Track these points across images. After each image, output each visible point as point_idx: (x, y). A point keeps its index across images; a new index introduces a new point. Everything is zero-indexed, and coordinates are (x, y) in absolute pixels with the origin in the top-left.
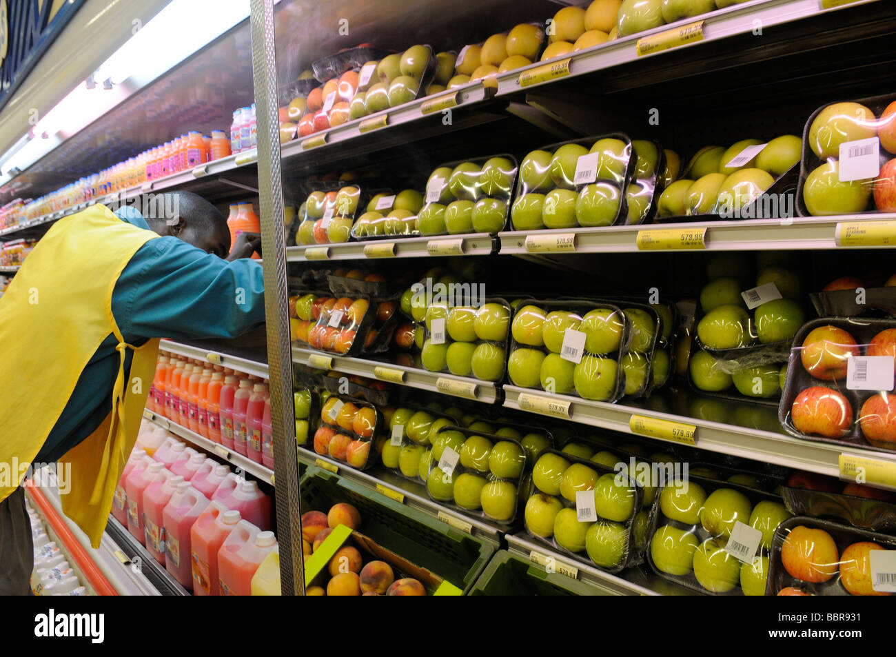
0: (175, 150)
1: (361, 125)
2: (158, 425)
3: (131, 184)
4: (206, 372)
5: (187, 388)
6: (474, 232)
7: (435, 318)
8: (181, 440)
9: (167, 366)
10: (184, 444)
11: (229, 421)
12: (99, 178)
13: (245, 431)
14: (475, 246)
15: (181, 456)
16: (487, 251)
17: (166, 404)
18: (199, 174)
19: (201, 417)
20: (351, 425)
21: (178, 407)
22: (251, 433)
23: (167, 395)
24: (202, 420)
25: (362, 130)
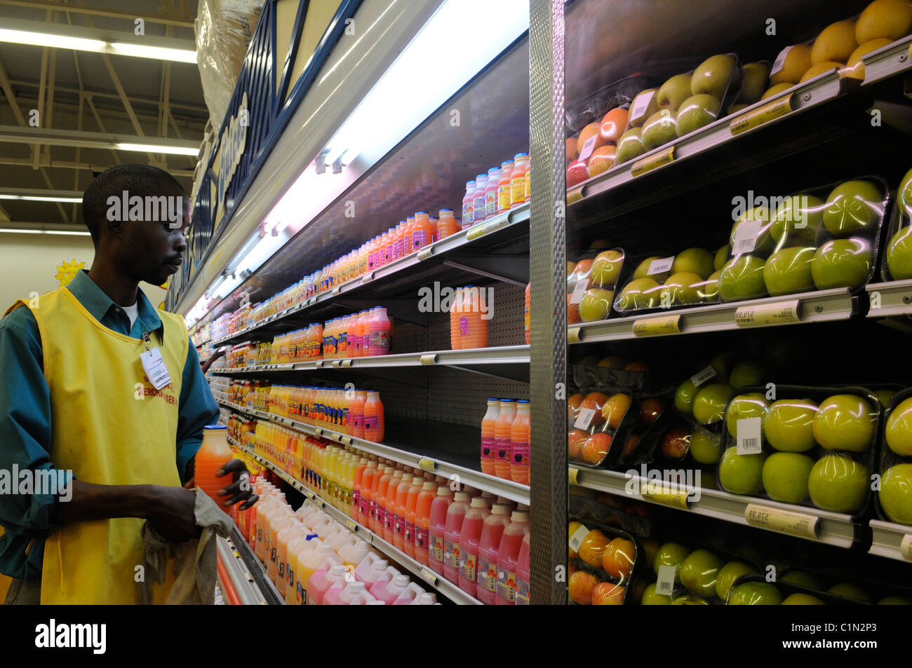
0: (400, 234)
1: (634, 167)
2: (361, 538)
3: (352, 276)
4: (416, 481)
5: (394, 499)
6: (816, 289)
7: (744, 416)
8: (384, 557)
9: (374, 472)
10: (387, 561)
11: (439, 540)
12: (322, 274)
13: (458, 554)
14: (819, 310)
15: (383, 576)
16: (844, 314)
17: (370, 514)
18: (424, 256)
19: (407, 532)
20: (600, 560)
21: (384, 519)
22: (465, 558)
23: (372, 504)
24: (409, 536)
25: (635, 172)
